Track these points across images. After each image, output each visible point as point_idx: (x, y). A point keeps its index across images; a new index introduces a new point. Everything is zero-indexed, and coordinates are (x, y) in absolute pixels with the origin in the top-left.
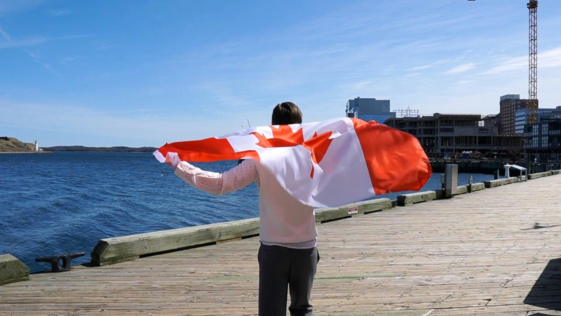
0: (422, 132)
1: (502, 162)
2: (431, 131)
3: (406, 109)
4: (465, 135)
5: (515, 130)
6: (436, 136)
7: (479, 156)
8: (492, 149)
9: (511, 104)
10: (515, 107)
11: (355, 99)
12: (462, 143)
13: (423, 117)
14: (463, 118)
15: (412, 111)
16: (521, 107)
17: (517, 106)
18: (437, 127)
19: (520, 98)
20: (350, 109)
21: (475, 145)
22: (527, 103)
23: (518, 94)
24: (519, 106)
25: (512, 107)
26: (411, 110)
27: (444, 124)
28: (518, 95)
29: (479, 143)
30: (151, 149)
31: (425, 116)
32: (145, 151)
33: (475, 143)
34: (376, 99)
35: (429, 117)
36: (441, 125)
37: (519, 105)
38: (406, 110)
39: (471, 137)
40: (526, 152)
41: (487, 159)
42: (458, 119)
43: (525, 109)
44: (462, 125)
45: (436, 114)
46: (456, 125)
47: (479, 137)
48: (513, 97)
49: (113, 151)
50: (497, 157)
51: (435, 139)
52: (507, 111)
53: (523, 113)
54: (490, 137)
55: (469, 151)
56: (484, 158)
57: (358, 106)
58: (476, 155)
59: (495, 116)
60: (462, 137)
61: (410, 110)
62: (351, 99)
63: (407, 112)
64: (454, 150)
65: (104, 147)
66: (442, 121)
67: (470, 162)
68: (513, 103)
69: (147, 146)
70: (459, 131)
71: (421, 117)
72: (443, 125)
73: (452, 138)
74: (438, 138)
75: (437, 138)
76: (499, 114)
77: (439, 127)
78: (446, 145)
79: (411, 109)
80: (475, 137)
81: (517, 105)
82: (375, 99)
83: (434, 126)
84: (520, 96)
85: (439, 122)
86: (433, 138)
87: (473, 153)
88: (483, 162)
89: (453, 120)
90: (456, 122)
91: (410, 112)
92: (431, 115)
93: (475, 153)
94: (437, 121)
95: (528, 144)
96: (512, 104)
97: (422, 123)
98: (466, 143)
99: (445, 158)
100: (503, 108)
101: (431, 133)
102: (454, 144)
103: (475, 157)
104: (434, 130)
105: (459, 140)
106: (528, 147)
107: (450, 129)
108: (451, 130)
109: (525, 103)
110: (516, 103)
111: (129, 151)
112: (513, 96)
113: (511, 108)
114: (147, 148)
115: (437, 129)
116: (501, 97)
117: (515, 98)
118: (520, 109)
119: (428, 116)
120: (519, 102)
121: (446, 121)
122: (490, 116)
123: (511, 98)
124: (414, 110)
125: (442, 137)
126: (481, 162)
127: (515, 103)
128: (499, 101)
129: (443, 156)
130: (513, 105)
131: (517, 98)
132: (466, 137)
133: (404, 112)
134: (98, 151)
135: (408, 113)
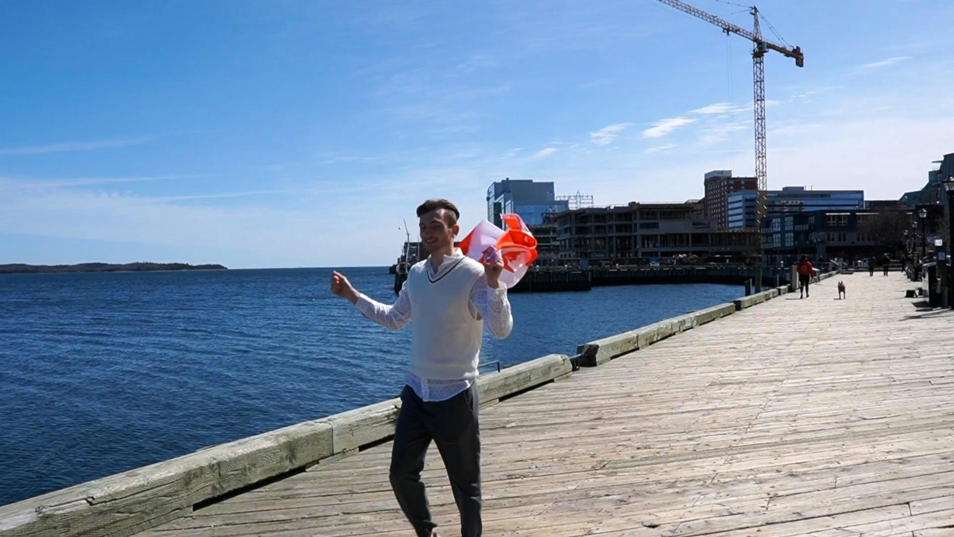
0: (614, 229)
1: (738, 267)
2: (627, 228)
3: (575, 195)
4: (673, 232)
5: (729, 222)
6: (635, 234)
7: (695, 261)
8: (710, 251)
9: (720, 185)
10: (726, 188)
11: (503, 181)
12: (669, 243)
13: (615, 208)
14: (670, 208)
15: (584, 198)
16: (734, 188)
17: (729, 188)
18: (635, 222)
19: (731, 175)
20: (496, 197)
21: (688, 246)
22: (743, 182)
23: (729, 169)
24: (732, 188)
25: (723, 189)
26: (583, 196)
27: (645, 217)
28: (730, 172)
29: (692, 244)
30: (147, 266)
31: (617, 206)
32: (138, 269)
33: (688, 242)
34: (534, 181)
35: (623, 208)
36: (641, 219)
37: (731, 185)
38: (575, 197)
39: (681, 235)
40: (765, 253)
41: (715, 264)
42: (664, 210)
43: (740, 192)
44: (670, 218)
45: (632, 204)
46: (661, 218)
47: (693, 235)
48: (722, 174)
49: (82, 271)
50: (730, 261)
51: (633, 239)
52: (715, 194)
53: (740, 198)
54: (706, 235)
55: (682, 254)
56: (712, 263)
57: (510, 192)
58: (691, 259)
59: (697, 202)
60: (671, 235)
61: (580, 197)
62: (497, 182)
63: (576, 199)
64: (659, 254)
65: (63, 264)
66: (642, 214)
67: (694, 268)
68: (724, 183)
69: (141, 261)
70: (666, 227)
71: (612, 207)
72: (643, 219)
73: (656, 236)
74: (638, 238)
75: (635, 237)
76: (703, 199)
77: (638, 221)
78: (648, 246)
79: (581, 195)
80: (688, 235)
81: (729, 185)
82: (531, 181)
83: (631, 220)
84: (732, 172)
85: (638, 213)
86: (629, 238)
87: (688, 256)
88: (710, 268)
89: (657, 212)
90: (661, 215)
91: (580, 200)
92: (625, 204)
93: (690, 257)
94: (635, 214)
95: (767, 243)
96: (722, 184)
97: (614, 216)
98: (675, 243)
99: (651, 264)
100: (710, 191)
101: (626, 231)
102: (658, 244)
103: (691, 262)
104: (631, 225)
105: (665, 239)
106: (767, 246)
107: (653, 223)
108: (655, 226)
109: (740, 182)
110: (728, 183)
111: (110, 271)
112: (722, 172)
113: (721, 190)
114: (141, 264)
115: (635, 225)
116: (706, 175)
117: (725, 175)
118: (734, 192)
119: (621, 206)
120: (732, 182)
121: (648, 214)
122: (691, 202)
123: (720, 175)
124: (587, 196)
125: (643, 236)
126: (707, 268)
127: (726, 183)
128: (704, 180)
129: (648, 262)
130: (724, 186)
131: (728, 175)
132: (675, 235)
133: (573, 200)
134: (55, 272)
135: (578, 200)
